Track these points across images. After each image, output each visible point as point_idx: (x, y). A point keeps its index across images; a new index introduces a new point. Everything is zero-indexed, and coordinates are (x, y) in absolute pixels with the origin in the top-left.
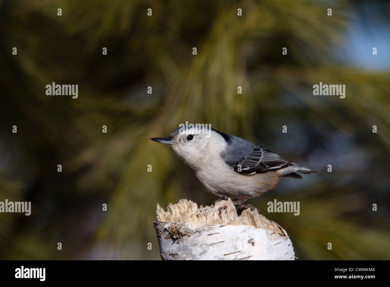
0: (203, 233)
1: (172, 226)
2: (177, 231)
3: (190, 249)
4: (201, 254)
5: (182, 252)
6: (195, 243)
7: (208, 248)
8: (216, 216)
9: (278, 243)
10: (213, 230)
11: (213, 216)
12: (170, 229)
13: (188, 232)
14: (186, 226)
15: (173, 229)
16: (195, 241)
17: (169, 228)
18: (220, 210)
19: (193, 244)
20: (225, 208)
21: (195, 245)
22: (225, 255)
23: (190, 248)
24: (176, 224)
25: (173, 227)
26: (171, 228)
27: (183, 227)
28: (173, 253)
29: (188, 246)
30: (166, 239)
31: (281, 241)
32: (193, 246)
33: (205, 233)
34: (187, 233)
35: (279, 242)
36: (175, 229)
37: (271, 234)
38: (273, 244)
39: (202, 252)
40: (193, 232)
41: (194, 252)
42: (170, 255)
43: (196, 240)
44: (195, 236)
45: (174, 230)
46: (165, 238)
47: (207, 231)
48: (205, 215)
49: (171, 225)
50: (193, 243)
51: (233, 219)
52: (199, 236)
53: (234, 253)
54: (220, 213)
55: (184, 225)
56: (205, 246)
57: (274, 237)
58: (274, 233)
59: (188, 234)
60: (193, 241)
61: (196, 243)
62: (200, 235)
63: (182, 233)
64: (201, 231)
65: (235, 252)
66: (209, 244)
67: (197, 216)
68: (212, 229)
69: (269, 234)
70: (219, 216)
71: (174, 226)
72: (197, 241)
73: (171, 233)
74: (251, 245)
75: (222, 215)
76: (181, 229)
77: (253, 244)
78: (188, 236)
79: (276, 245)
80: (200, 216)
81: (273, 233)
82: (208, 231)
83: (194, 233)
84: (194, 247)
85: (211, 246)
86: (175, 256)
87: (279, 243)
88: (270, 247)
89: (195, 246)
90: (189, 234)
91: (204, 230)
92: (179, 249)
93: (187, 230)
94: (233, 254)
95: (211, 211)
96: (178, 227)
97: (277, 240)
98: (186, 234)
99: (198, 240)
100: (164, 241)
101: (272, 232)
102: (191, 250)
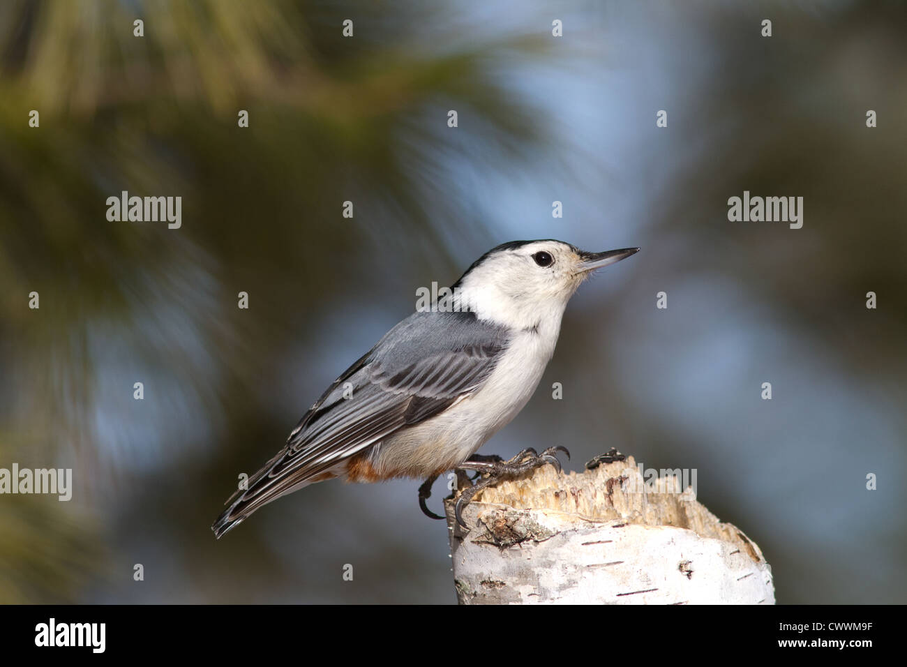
0: (573, 537)
1: (495, 514)
2: (509, 527)
3: (536, 573)
4: (562, 588)
5: (515, 579)
6: (550, 561)
7: (580, 576)
8: (601, 499)
9: (746, 576)
10: (597, 533)
11: (593, 498)
12: (491, 521)
13: (537, 534)
14: (532, 517)
15: (498, 521)
16: (550, 555)
17: (487, 518)
18: (610, 484)
19: (544, 563)
20: (622, 480)
21: (549, 565)
22: (620, 595)
23: (537, 571)
24: (506, 510)
25: (497, 518)
26: (493, 518)
27: (523, 519)
28: (491, 580)
29: (532, 565)
30: (475, 545)
31: (751, 572)
32: (545, 566)
33: (577, 539)
34: (533, 535)
35: (749, 573)
36: (503, 523)
37: (731, 554)
38: (734, 577)
39: (566, 583)
40: (548, 532)
41: (544, 582)
42: (483, 583)
43: (553, 553)
44: (552, 543)
45: (500, 525)
46: (473, 542)
47: (583, 534)
48: (574, 494)
49: (493, 512)
50: (544, 560)
51: (639, 508)
52: (561, 545)
53: (643, 592)
54: (611, 492)
55: (527, 515)
56: (574, 570)
57: (737, 562)
58: (739, 551)
59: (536, 535)
60: (545, 555)
61: (553, 560)
62: (565, 542)
63: (521, 534)
64: (569, 533)
65: (646, 589)
66: (584, 565)
67: (557, 495)
68: (596, 531)
69: (728, 553)
70: (607, 499)
71: (501, 515)
72: (556, 556)
73: (492, 530)
74: (683, 576)
75: (614, 496)
76: (518, 522)
77: (689, 573)
78: (536, 542)
79: (740, 581)
80: (562, 496)
81: (737, 550)
82: (587, 533)
83: (552, 536)
84: (547, 570)
85: (589, 571)
86: (496, 587)
87: (749, 575)
88: (726, 584)
89: (550, 567)
90: (536, 538)
91: (575, 530)
92: (509, 572)
93: (534, 528)
94: (639, 594)
95: (589, 485)
96: (512, 519)
97: (745, 567)
98: (529, 536)
99: (558, 554)
100: (469, 550)
101: (733, 548)
102: (538, 575)
